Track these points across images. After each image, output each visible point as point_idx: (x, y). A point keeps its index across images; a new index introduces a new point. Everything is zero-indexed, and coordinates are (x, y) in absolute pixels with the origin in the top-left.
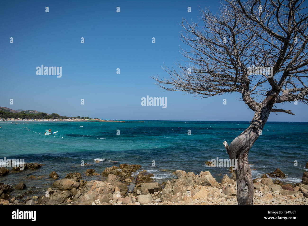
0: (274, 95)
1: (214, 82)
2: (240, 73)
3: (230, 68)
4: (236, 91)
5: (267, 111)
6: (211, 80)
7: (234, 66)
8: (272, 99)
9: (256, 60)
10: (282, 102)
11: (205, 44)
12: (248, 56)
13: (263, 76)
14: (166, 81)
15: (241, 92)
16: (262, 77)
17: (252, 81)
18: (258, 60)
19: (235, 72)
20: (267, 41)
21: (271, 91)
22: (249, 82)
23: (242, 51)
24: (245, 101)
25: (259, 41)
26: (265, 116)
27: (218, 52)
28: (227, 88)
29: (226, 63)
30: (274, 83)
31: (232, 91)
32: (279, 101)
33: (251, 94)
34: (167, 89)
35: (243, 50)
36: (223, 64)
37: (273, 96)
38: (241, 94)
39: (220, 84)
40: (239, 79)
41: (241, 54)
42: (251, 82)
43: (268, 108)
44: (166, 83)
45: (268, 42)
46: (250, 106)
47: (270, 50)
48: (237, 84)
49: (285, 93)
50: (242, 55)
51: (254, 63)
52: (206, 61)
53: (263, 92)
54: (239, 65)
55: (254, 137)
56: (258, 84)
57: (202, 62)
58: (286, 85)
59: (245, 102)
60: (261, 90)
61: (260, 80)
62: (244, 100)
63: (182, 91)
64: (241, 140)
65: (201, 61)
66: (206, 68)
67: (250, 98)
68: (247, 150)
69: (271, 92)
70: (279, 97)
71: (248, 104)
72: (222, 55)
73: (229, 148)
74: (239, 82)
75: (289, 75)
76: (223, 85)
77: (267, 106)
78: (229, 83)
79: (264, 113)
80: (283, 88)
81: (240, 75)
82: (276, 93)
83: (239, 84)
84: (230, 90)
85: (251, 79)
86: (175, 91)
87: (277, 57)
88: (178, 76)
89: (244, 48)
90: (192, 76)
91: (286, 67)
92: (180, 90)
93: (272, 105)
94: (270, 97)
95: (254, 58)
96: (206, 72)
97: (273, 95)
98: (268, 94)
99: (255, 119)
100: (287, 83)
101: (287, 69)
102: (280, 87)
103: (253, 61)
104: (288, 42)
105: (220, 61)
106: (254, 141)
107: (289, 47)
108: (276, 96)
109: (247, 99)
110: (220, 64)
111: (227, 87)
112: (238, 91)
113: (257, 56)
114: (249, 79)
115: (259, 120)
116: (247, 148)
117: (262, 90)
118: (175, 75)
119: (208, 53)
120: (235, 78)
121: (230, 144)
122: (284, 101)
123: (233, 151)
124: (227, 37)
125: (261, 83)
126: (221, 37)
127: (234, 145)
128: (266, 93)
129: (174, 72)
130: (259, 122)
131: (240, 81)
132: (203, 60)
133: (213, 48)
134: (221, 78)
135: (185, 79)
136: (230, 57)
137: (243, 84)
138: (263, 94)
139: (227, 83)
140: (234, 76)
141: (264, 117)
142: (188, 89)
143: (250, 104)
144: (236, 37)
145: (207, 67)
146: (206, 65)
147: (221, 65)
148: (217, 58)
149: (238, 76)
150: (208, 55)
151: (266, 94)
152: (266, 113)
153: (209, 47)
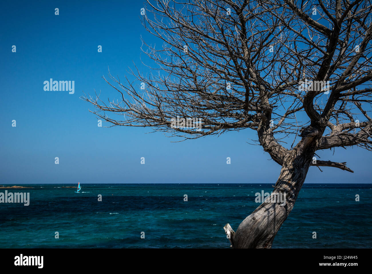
0: (315, 134)
1: (208, 109)
2: (253, 93)
3: (236, 83)
4: (247, 126)
5: (303, 165)
6: (201, 105)
7: (242, 79)
8: (312, 142)
9: (283, 70)
10: (331, 147)
11: (189, 35)
12: (269, 62)
13: (297, 99)
14: (112, 107)
15: (256, 129)
16: (294, 101)
17: (276, 108)
18: (286, 69)
19: (244, 90)
20: (301, 36)
21: (309, 127)
22: (271, 110)
23: (258, 52)
24: (264, 145)
25: (288, 35)
26: (300, 175)
27: (212, 52)
28: (230, 120)
29: (229, 74)
30: (314, 113)
31: (240, 127)
32: (326, 146)
33: (275, 132)
34: (114, 122)
35: (260, 49)
36: (223, 75)
37: (312, 136)
38: (256, 132)
39: (219, 113)
40: (253, 105)
41: (256, 57)
42: (274, 110)
43: (304, 160)
44: (113, 111)
45: (303, 37)
46: (274, 156)
47: (308, 51)
48: (250, 113)
49: (335, 132)
50: (257, 60)
51: (280, 74)
52: (193, 68)
53: (297, 128)
54: (252, 77)
55: (282, 213)
56: (288, 114)
57: (185, 70)
58: (337, 116)
59: (264, 148)
60: (293, 124)
61: (291, 107)
62: (261, 145)
63: (145, 126)
64: (256, 221)
65: (182, 68)
66: (191, 82)
67: (273, 140)
68: (269, 241)
69: (310, 130)
70: (325, 138)
71: (269, 151)
72: (222, 58)
73: (234, 237)
74: (252, 110)
75: (340, 98)
76: (224, 115)
77: (302, 155)
78: (234, 112)
79: (299, 169)
80: (332, 121)
81: (253, 96)
82: (319, 131)
83: (253, 113)
84: (236, 125)
85: (274, 105)
86: (131, 126)
87: (318, 64)
88: (138, 96)
89: (261, 47)
90: (166, 96)
91: (335, 83)
92: (140, 124)
93: (313, 153)
94: (308, 139)
95: (278, 65)
96: (190, 90)
97: (312, 134)
98: (304, 133)
99: (283, 179)
100: (338, 112)
101: (336, 86)
102: (326, 120)
103: (277, 70)
104: (336, 37)
105: (218, 69)
106: (281, 223)
107: (338, 47)
108: (318, 137)
109: (267, 142)
110: (217, 75)
111: (231, 118)
112: (250, 128)
113: (284, 61)
114: (270, 105)
115: (290, 182)
116: (268, 237)
117: (294, 126)
118: (132, 94)
119: (194, 53)
120: (245, 103)
121: (237, 230)
122: (334, 146)
123: (242, 244)
124: (231, 24)
125: (293, 112)
126: (218, 24)
127: (244, 231)
128: (300, 131)
129: (131, 89)
130: (290, 185)
131: (255, 108)
132: (185, 67)
133: (204, 45)
134: (219, 102)
135: (151, 103)
136: (235, 62)
137: (259, 113)
138: (296, 132)
139: (231, 112)
140: (243, 99)
141: (297, 176)
142: (156, 123)
143: (273, 151)
144: (246, 26)
145: (193, 80)
146: (191, 75)
147: (219, 77)
148: (211, 64)
149: (250, 98)
150: (195, 58)
151: (300, 134)
152: (302, 169)
153: (197, 42)
